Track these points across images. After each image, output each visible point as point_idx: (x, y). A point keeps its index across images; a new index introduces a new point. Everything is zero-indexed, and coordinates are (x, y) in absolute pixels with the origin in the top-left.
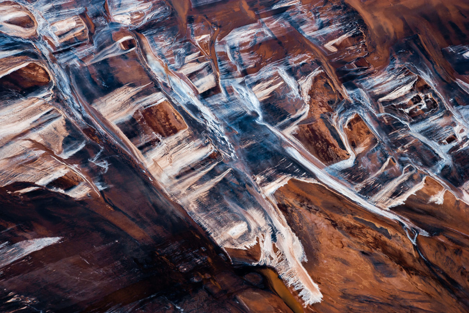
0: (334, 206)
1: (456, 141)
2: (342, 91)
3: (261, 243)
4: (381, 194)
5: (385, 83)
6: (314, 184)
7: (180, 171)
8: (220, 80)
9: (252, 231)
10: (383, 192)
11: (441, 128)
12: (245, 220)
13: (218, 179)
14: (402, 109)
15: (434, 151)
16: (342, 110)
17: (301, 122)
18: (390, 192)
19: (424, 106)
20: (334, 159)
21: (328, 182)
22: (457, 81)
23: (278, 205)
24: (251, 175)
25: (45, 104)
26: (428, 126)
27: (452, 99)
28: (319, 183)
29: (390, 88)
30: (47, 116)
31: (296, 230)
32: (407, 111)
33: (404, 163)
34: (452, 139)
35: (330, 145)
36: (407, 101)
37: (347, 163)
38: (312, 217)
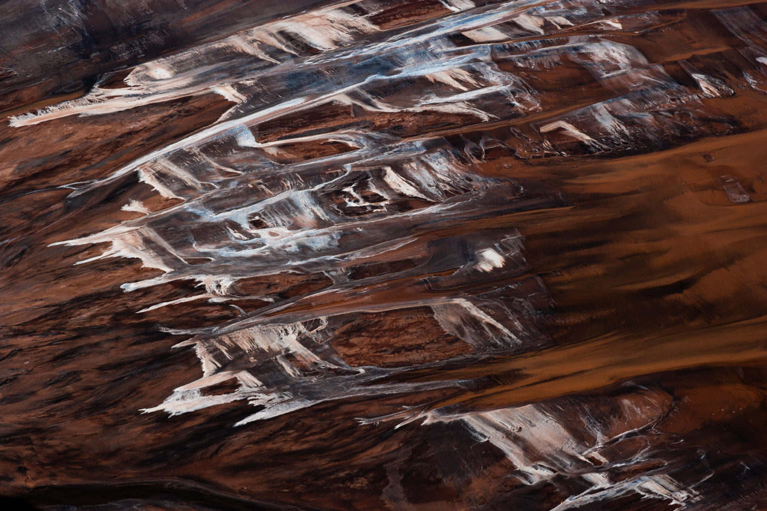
0: (165, 133)
1: (250, 227)
2: (423, 137)
3: (129, 88)
4: (169, 165)
5: (430, 173)
6: (218, 118)
8: (489, 44)
9: (153, 82)
10: (173, 166)
11: (290, 217)
12: (174, 77)
14: (353, 185)
15: (236, 209)
16: (375, 137)
17: (360, 107)
18: (168, 171)
19: (352, 204)
20: (262, 132)
21: (215, 129)
23: (192, 97)
24: (258, 78)
26: (302, 206)
27: (361, 230)
28: (217, 122)
29: (417, 177)
31: (137, 109)
32: (349, 189)
33: (223, 184)
34: (258, 224)
35: (296, 128)
36: (374, 190)
37: (248, 140)
38: (154, 118)
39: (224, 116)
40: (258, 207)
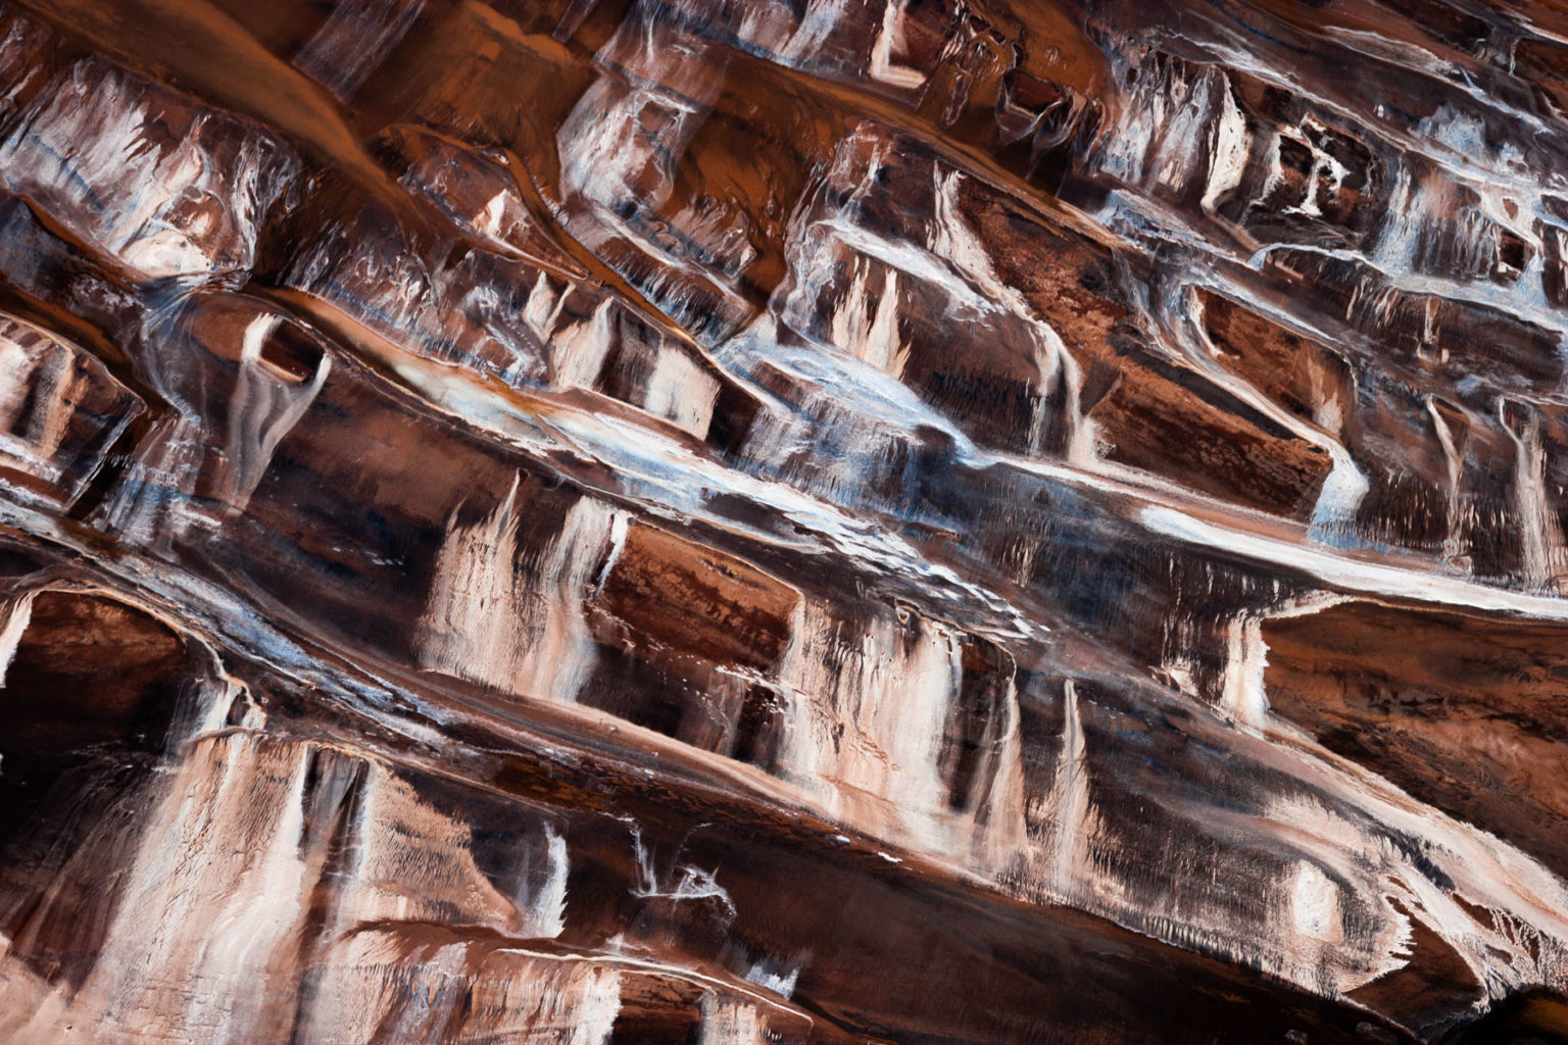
0: (1466, 661)
1: (1532, 254)
2: (1081, 225)
3: (1419, 915)
4: (1534, 544)
5: (1163, 137)
6: (1336, 608)
7: (942, 776)
8: (712, 358)
9: (1354, 883)
10: (1531, 535)
11: (1452, 225)
12: (1298, 854)
13: (1074, 742)
14: (1293, 210)
15: (1515, 318)
16: (1146, 292)
17: (1082, 396)
18: (1550, 528)
19: (1338, 171)
20: (1298, 486)
21: (1364, 580)
22: (1331, 34)
23: (1322, 741)
24: (1149, 674)
25: (264, 747)
26: (1411, 234)
27: (1381, 108)
28: (1347, 599)
29: (1190, 144)
30: (320, 794)
31: (1459, 807)
32: (1310, 208)
33: (1482, 402)
34: (1515, 251)
35: (1237, 441)
36: (1277, 172)
37: (1345, 484)
38: (1452, 736)
39: (1317, 604)
40: (1481, 292)
